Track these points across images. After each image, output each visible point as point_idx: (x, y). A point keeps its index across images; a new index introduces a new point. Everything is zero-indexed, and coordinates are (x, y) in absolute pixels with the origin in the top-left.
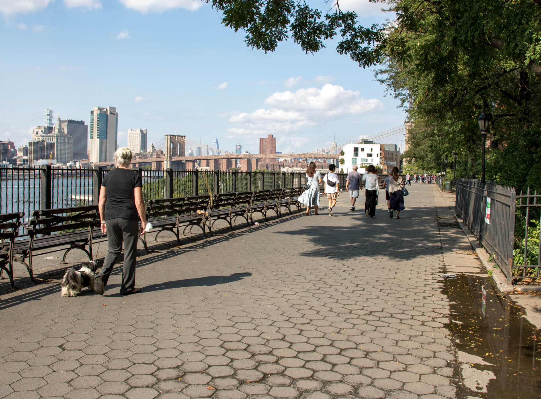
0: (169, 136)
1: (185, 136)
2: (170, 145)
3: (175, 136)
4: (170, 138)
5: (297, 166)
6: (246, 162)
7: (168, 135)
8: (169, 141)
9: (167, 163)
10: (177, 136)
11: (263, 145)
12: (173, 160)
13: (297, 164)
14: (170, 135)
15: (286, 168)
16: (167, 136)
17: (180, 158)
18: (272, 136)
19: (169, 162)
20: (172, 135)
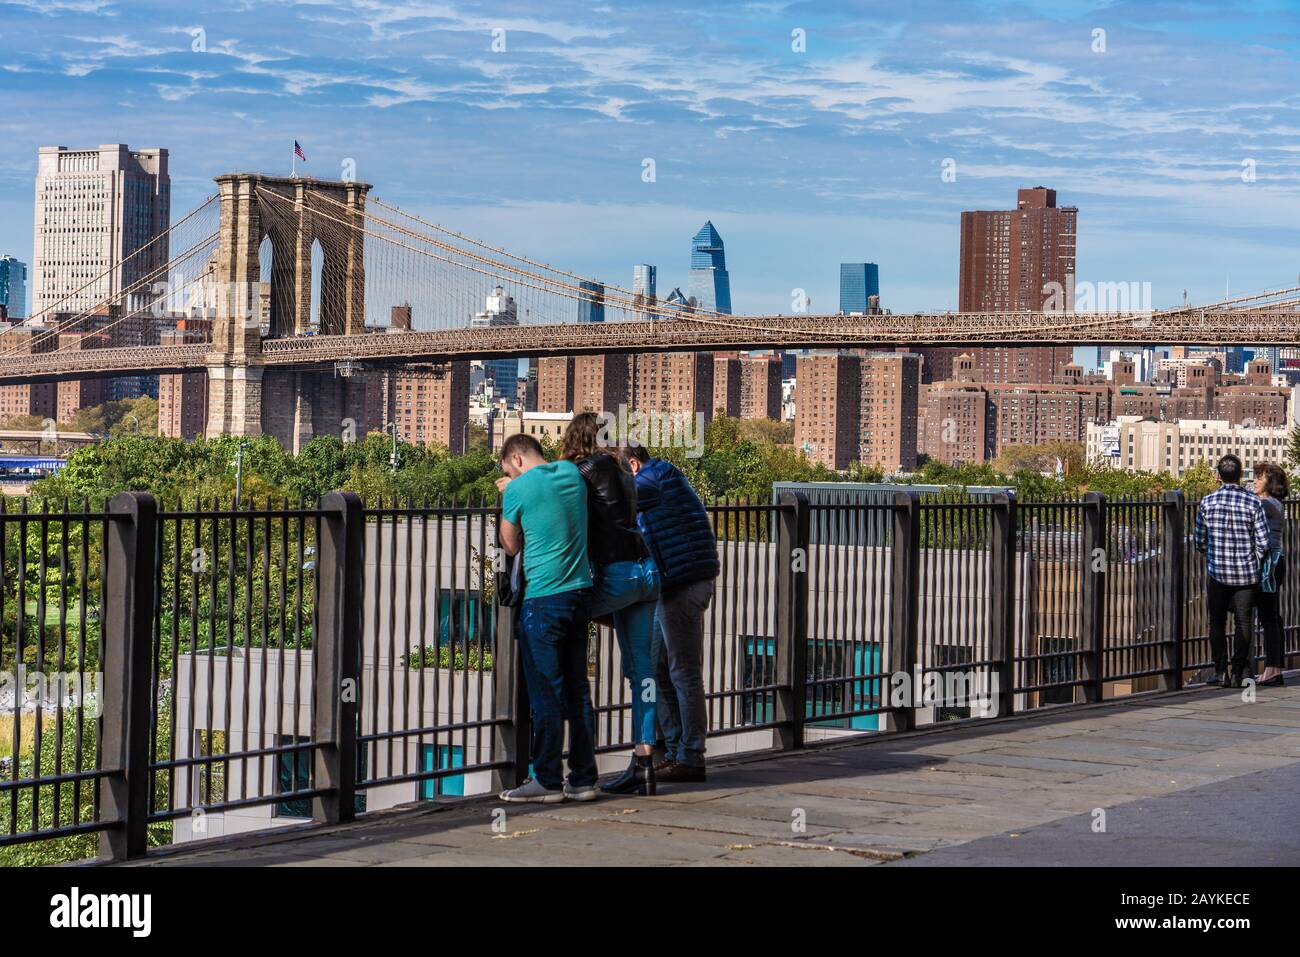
0: (244, 188)
1: (360, 189)
2: (253, 254)
3: (287, 185)
4: (253, 201)
5: (1210, 410)
6: (832, 378)
7: (236, 181)
8: (244, 218)
9: (229, 382)
10: (305, 184)
11: (981, 262)
12: (272, 357)
13: (1211, 393)
14: (252, 181)
15: (1122, 420)
16: (228, 189)
17: (324, 348)
18: (1051, 196)
19: (239, 373)
20: (266, 182)
